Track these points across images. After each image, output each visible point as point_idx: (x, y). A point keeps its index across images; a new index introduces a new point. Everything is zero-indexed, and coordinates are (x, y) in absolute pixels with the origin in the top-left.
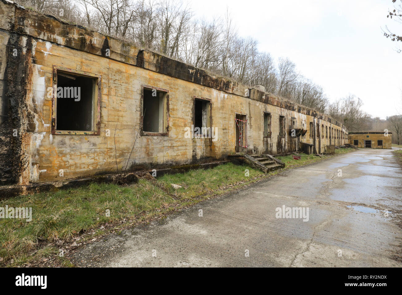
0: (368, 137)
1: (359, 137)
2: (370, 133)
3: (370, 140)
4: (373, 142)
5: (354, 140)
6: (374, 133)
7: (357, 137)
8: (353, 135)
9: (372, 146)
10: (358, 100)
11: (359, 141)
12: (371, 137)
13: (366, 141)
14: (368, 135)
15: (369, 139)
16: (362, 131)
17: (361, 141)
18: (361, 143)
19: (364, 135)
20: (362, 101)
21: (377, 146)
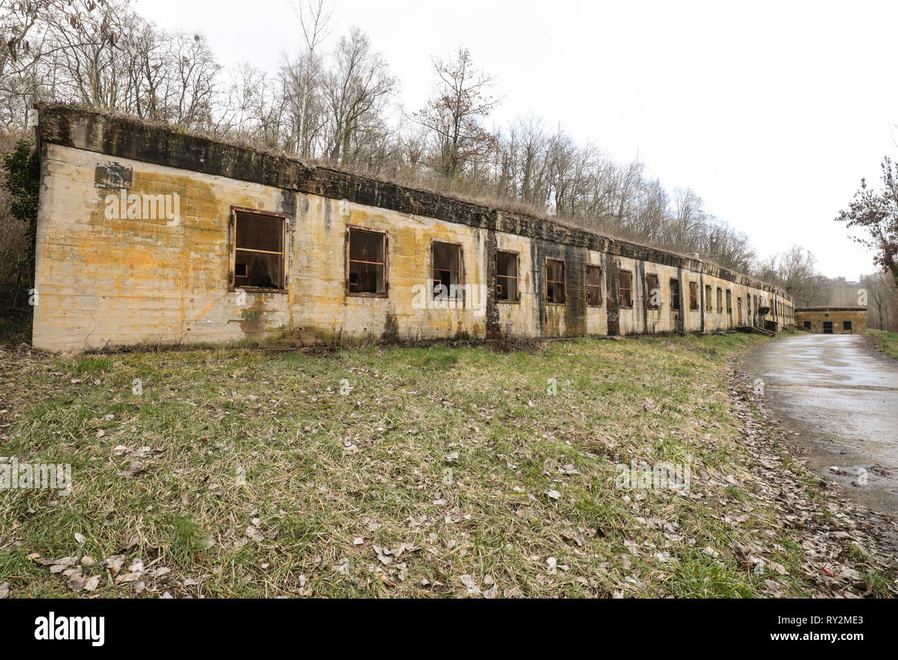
0: (827, 315)
1: (812, 317)
2: (831, 309)
3: (830, 321)
4: (836, 325)
5: (805, 322)
6: (836, 310)
7: (809, 315)
8: (801, 313)
9: (834, 331)
10: (807, 254)
11: (813, 323)
12: (832, 317)
13: (825, 323)
14: (827, 312)
15: (829, 319)
16: (818, 307)
17: (815, 323)
18: (815, 326)
19: (821, 312)
20: (814, 256)
21: (842, 330)
